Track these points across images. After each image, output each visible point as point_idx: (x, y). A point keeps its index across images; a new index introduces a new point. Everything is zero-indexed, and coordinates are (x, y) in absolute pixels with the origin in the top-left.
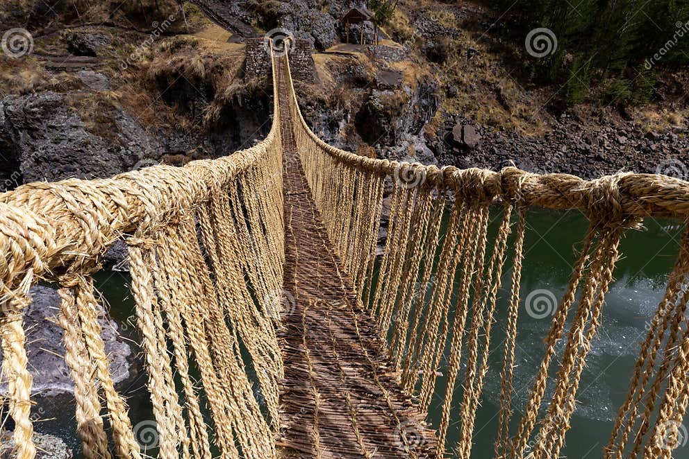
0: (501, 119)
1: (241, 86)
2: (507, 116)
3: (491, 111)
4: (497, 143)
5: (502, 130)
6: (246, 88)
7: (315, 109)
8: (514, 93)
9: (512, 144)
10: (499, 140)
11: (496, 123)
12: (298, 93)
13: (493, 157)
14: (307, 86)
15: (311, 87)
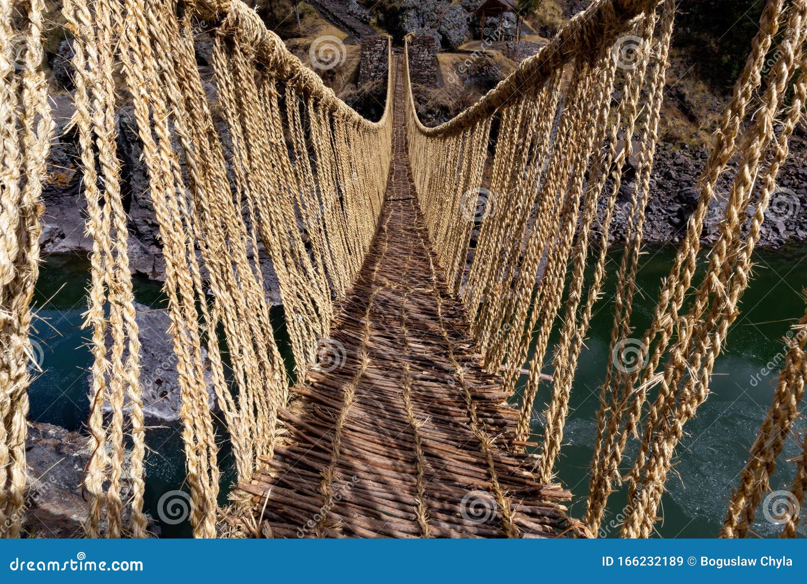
0: (684, 134)
1: (353, 92)
2: (693, 129)
3: (670, 123)
4: (675, 164)
5: (683, 147)
6: (358, 94)
7: (436, 117)
8: (704, 99)
9: (697, 167)
10: (678, 161)
11: (676, 139)
12: (418, 99)
13: (670, 184)
14: (429, 90)
15: (434, 92)
